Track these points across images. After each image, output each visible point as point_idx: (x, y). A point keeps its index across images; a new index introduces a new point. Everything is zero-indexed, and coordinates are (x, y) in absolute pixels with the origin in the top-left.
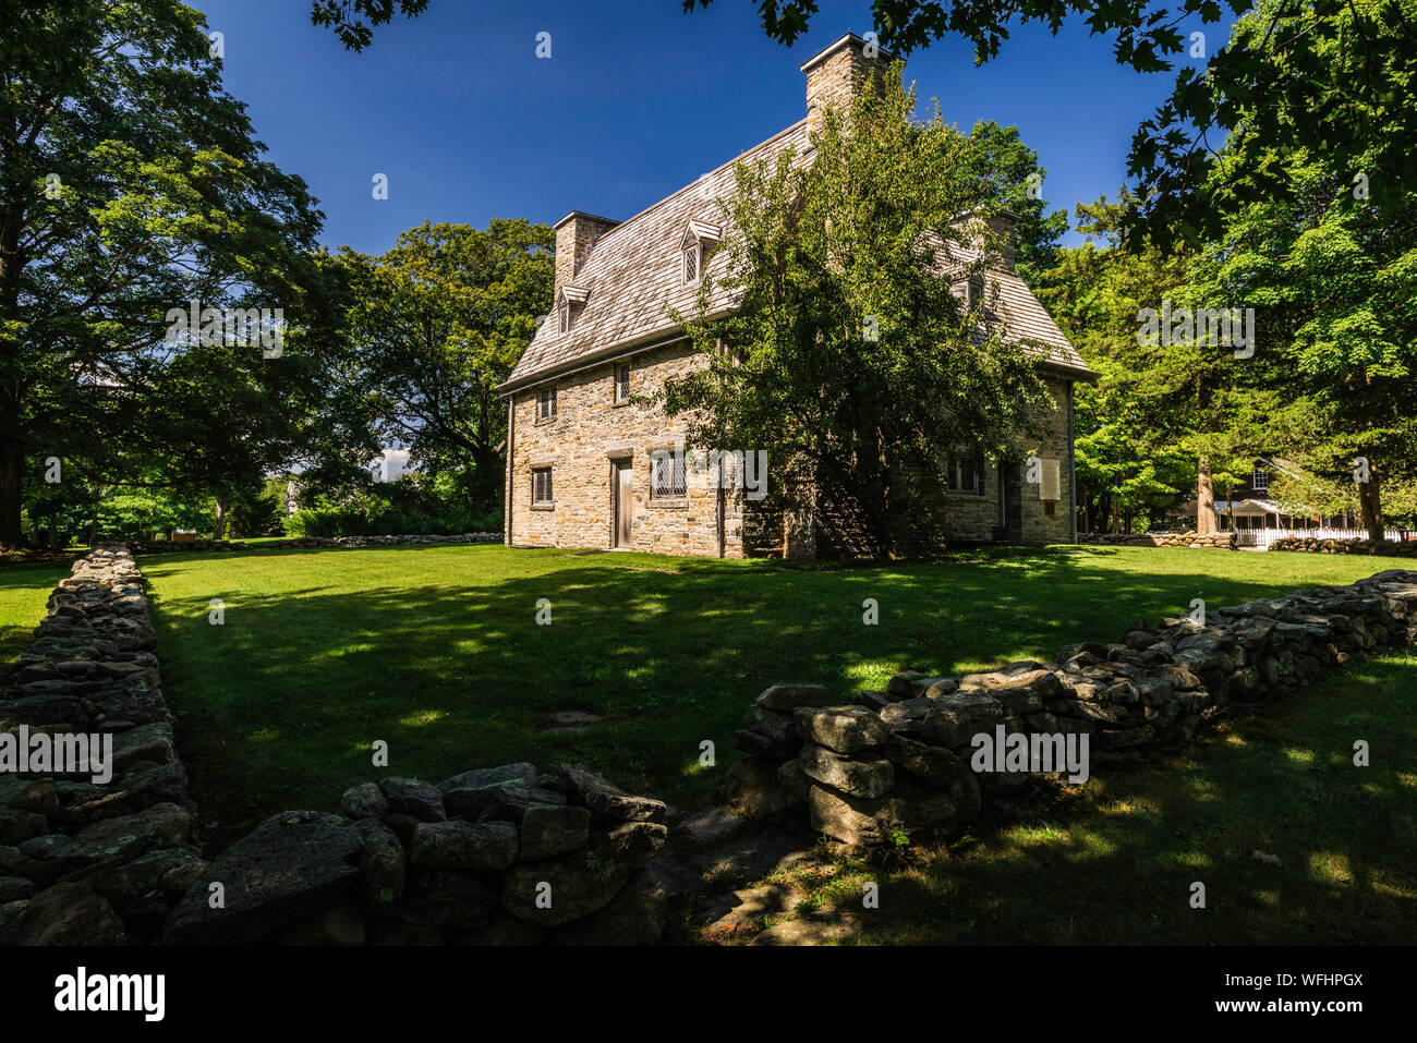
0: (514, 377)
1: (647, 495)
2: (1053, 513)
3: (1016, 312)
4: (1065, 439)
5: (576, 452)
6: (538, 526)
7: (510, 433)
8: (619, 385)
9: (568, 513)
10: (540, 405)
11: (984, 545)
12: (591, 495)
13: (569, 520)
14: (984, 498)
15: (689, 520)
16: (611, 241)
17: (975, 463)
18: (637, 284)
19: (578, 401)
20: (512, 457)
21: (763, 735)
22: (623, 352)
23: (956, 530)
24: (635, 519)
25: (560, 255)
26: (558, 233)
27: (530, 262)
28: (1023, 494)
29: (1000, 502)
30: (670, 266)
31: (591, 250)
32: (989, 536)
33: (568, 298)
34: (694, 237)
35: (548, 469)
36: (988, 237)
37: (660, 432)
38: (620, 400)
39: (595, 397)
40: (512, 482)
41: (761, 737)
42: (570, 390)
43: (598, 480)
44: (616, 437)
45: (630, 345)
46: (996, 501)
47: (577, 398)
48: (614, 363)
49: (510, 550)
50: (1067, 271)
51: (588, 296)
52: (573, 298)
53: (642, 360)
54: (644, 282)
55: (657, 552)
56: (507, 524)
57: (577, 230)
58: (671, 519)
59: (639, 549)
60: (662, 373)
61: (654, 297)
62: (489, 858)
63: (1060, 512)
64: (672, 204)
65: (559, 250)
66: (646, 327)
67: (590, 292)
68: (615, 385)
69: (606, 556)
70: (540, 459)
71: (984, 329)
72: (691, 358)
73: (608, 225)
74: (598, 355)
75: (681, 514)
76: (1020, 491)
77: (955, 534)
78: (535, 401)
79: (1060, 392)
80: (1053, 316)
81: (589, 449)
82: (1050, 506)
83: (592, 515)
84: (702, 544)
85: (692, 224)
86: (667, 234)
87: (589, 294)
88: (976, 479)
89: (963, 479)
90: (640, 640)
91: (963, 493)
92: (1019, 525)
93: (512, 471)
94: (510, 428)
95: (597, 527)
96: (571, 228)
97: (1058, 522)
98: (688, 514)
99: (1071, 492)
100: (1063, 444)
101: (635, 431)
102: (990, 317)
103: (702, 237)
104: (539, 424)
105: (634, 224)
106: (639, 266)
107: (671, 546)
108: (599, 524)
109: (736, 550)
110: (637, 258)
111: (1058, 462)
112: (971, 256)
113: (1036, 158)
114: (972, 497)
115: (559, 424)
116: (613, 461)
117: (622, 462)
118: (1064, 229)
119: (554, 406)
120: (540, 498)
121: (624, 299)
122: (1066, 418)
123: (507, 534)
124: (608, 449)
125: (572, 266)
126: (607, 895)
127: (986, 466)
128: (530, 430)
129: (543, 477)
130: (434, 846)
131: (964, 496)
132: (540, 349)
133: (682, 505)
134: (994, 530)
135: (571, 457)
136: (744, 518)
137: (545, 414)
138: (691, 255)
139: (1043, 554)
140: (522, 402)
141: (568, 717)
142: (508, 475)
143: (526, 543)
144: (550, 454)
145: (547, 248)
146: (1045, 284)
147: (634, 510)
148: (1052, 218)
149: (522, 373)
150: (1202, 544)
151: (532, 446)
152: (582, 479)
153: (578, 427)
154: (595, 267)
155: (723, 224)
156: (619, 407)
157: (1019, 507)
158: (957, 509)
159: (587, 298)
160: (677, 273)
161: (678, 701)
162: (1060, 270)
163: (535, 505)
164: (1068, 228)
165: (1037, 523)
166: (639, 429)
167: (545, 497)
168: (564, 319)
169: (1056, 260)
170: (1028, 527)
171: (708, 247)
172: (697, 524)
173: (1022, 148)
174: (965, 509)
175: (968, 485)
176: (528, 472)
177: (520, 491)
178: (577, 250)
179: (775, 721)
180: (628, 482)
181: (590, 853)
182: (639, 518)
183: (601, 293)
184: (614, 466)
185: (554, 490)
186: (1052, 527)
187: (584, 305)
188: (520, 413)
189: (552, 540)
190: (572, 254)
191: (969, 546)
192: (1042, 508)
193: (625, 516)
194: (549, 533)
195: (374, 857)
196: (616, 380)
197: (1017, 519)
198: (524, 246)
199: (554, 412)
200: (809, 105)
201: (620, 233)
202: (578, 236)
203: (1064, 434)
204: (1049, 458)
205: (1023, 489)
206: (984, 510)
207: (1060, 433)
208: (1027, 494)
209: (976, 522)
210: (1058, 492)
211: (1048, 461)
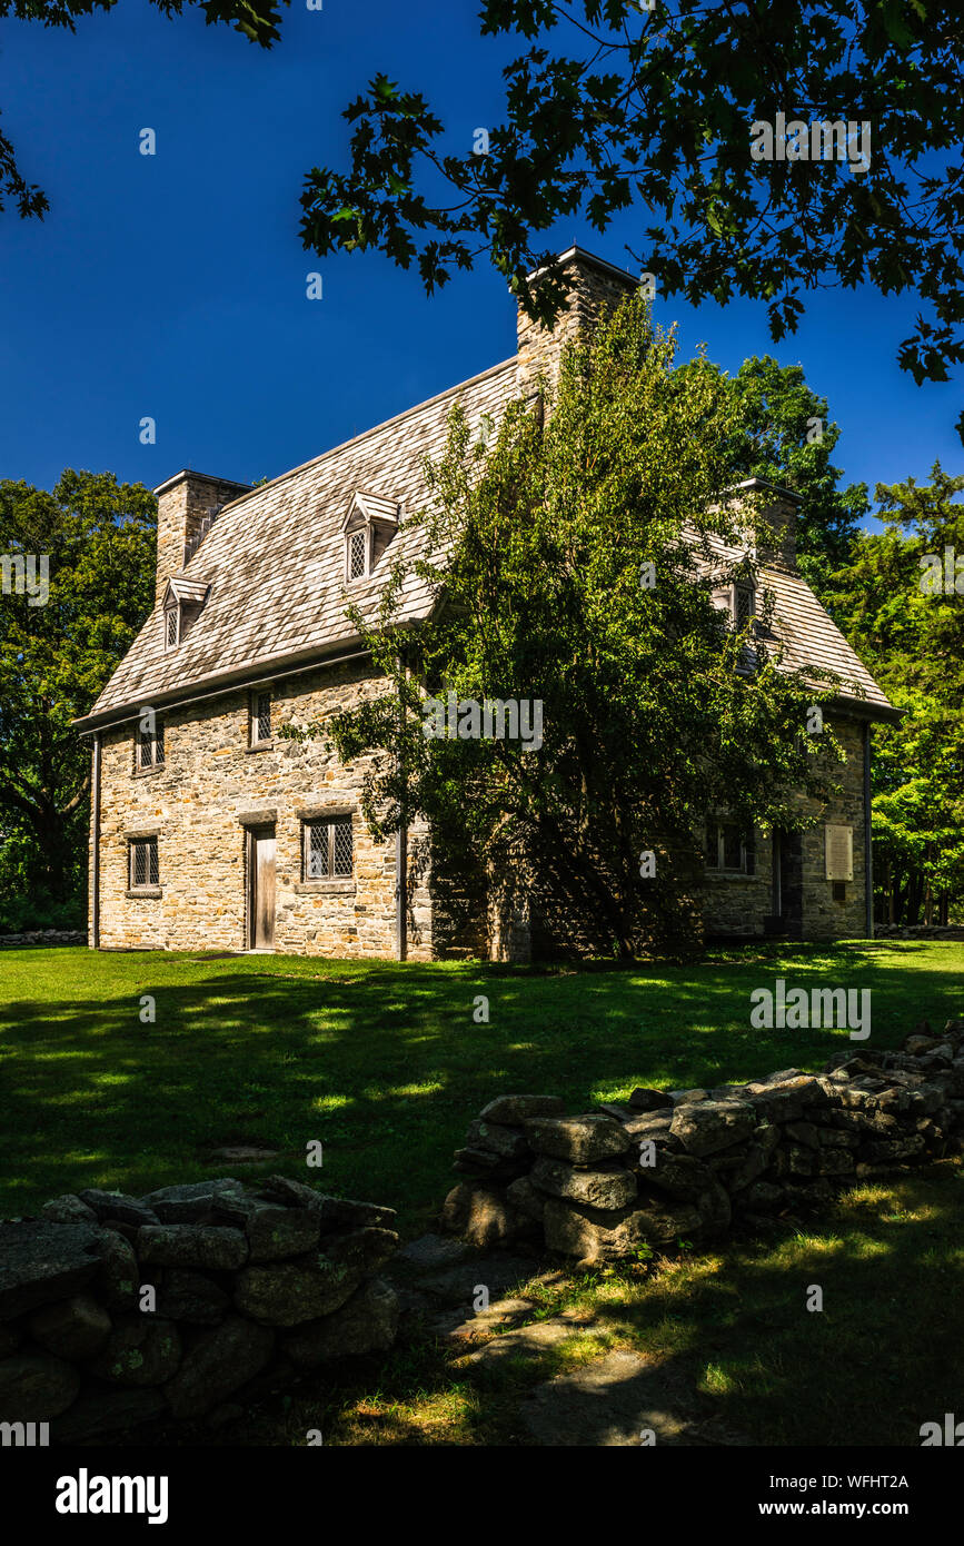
0: (99, 707)
1: (297, 875)
2: (843, 897)
3: (796, 627)
4: (859, 799)
5: (193, 815)
6: (138, 919)
7: (94, 787)
8: (256, 721)
9: (182, 901)
10: (139, 747)
11: (755, 940)
12: (216, 874)
13: (183, 912)
14: (754, 878)
15: (357, 909)
16: (237, 515)
17: (741, 831)
18: (281, 579)
19: (195, 744)
20: (98, 822)
21: (489, 1152)
22: (262, 675)
23: (717, 921)
24: (279, 909)
25: (163, 533)
26: (162, 501)
27: (116, 539)
28: (804, 873)
29: (775, 886)
30: (327, 555)
31: (209, 526)
32: (759, 929)
33: (178, 596)
34: (361, 516)
35: (153, 839)
36: (759, 530)
37: (315, 787)
38: (256, 742)
39: (220, 737)
40: (98, 858)
41: (486, 1154)
42: (184, 727)
43: (225, 855)
44: (252, 795)
45: (271, 666)
46: (770, 883)
47: (193, 739)
48: (249, 691)
49: (98, 955)
50: (866, 571)
51: (207, 594)
52: (186, 596)
53: (289, 687)
54: (290, 576)
55: (311, 954)
56: (91, 917)
57: (189, 497)
58: (332, 908)
59: (286, 950)
60: (318, 705)
61: (305, 598)
62: (221, 1256)
63: (853, 896)
64: (328, 466)
65: (162, 526)
66: (295, 641)
67: (210, 587)
68: (250, 723)
69: (240, 961)
70: (140, 824)
71: (754, 649)
72: (358, 686)
73: (234, 492)
74: (225, 679)
75: (345, 901)
76: (801, 869)
77: (716, 927)
78: (130, 743)
79: (854, 735)
80: (845, 631)
81: (213, 810)
82: (839, 888)
83: (218, 904)
84: (378, 942)
85: (358, 498)
86: (321, 509)
87: (208, 590)
88: (744, 853)
89: (726, 851)
90: (309, 1064)
91: (726, 871)
92: (799, 914)
93: (98, 842)
94: (94, 781)
95: (225, 920)
96: (180, 495)
97: (849, 910)
98: (356, 902)
99: (866, 870)
100: (857, 805)
101: (279, 786)
102: (764, 632)
103: (372, 517)
104: (138, 774)
105: (272, 491)
106: (281, 552)
107: (330, 944)
108: (227, 916)
109: (424, 950)
110: (279, 540)
111: (851, 829)
112: (736, 555)
113: (826, 410)
114: (737, 876)
115: (168, 776)
116: (248, 827)
117: (260, 829)
118: (865, 509)
119: (160, 749)
120: (140, 880)
121: (261, 600)
122: (861, 770)
123: (92, 931)
124: (240, 811)
125: (182, 548)
126: (339, 1298)
127: (756, 835)
128: (124, 783)
129: (144, 850)
130: (165, 1243)
131: (727, 876)
132: (137, 667)
133: (346, 889)
134: (767, 921)
135: (187, 821)
136: (434, 906)
137: (146, 761)
138: (358, 540)
139: (831, 952)
140: (112, 743)
141: (237, 1153)
142: (92, 847)
143: (121, 945)
144: (155, 818)
145: (142, 518)
146: (837, 586)
147: (279, 896)
148: (849, 493)
149: (113, 701)
151: (128, 807)
152: (202, 854)
153: (196, 780)
154: (214, 551)
155: (401, 499)
156: (255, 752)
157: (800, 889)
158: (719, 892)
159: (206, 596)
160: (336, 566)
161: (372, 1132)
162: (856, 570)
163: (133, 890)
164: (870, 508)
165: (822, 911)
166: (285, 783)
167: (148, 878)
168: (172, 624)
169: (851, 556)
170: (811, 917)
171: (382, 532)
172: (367, 916)
173: (807, 393)
174: (729, 893)
175: (733, 860)
176: (122, 844)
177: (111, 872)
178: (189, 526)
179: (502, 1135)
180: (269, 858)
181: (321, 1256)
182: (286, 907)
183: (226, 590)
184: (249, 835)
185: (162, 868)
186: (841, 916)
187: (202, 605)
188: (110, 759)
189: (158, 940)
190: (182, 532)
191: (734, 943)
192: (829, 892)
193: (265, 905)
194: (155, 930)
195: (110, 1251)
196: (250, 714)
197: (797, 906)
198: (105, 514)
199: (161, 758)
200: (521, 339)
201: (250, 503)
202: (191, 505)
203: (858, 792)
204: (838, 824)
205: (805, 866)
206: (754, 894)
207: (853, 790)
208: (810, 872)
209: (743, 910)
210: (851, 870)
211: (838, 828)
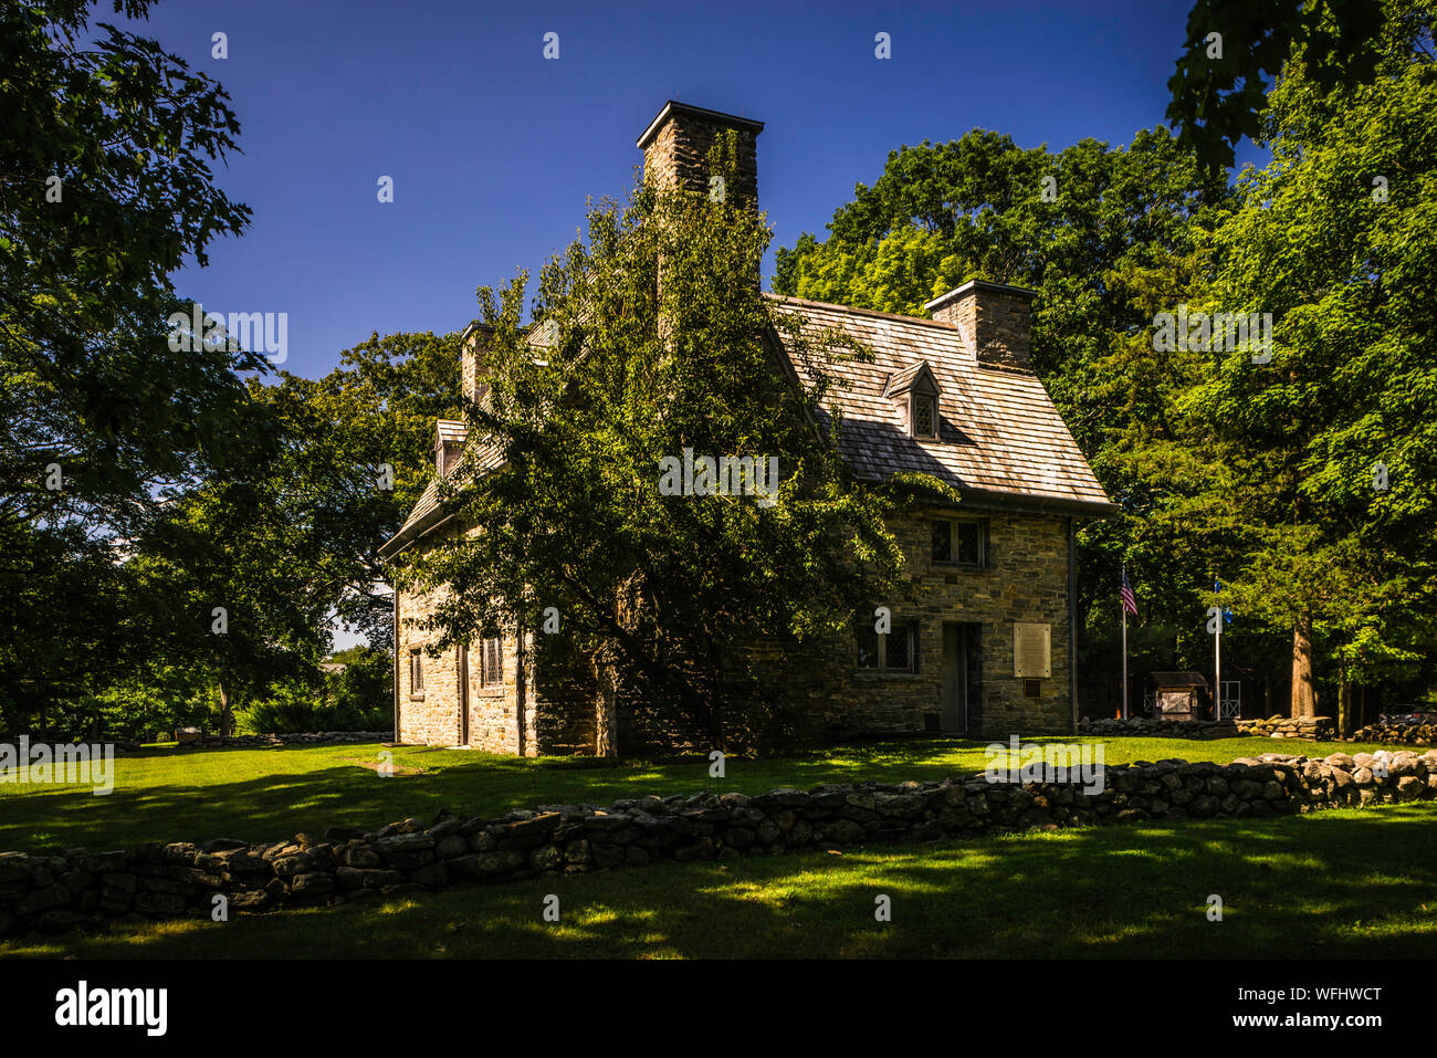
1: (480, 681)
2: (1038, 694)
4: (1061, 596)
6: (417, 720)
7: (396, 606)
9: (433, 704)
12: (446, 682)
13: (434, 712)
14: (918, 677)
15: (505, 711)
17: (908, 631)
20: (398, 636)
23: (871, 719)
28: (985, 671)
32: (921, 726)
33: (442, 439)
35: (420, 652)
43: (449, 665)
49: (398, 747)
55: (487, 750)
58: (495, 711)
59: (476, 747)
63: (1051, 693)
69: (452, 755)
75: (500, 705)
76: (981, 668)
79: (1056, 532)
82: (1033, 686)
88: (911, 652)
89: (888, 652)
91: (889, 672)
92: (978, 711)
93: (397, 653)
94: (396, 600)
95: (451, 721)
97: (1046, 706)
98: (504, 705)
99: (1069, 666)
100: (1058, 602)
104: (414, 596)
107: (495, 742)
109: (533, 746)
111: (1049, 626)
114: (900, 676)
115: (426, 596)
123: (397, 729)
128: (408, 604)
131: (888, 675)
133: (501, 694)
136: (539, 708)
143: (409, 741)
147: (472, 700)
150: (1285, 733)
151: (410, 622)
152: (440, 664)
153: (437, 600)
157: (981, 687)
158: (874, 691)
163: (412, 694)
165: (1010, 708)
170: (993, 714)
172: (509, 717)
174: (887, 691)
175: (897, 660)
176: (408, 654)
184: (460, 647)
186: (1036, 713)
187: (463, 444)
192: (1020, 690)
194: (423, 729)
197: (977, 703)
203: (1060, 588)
204: (1033, 622)
205: (986, 664)
206: (919, 692)
207: (1053, 587)
208: (992, 670)
209: (905, 708)
210: (1048, 666)
211: (1030, 626)
